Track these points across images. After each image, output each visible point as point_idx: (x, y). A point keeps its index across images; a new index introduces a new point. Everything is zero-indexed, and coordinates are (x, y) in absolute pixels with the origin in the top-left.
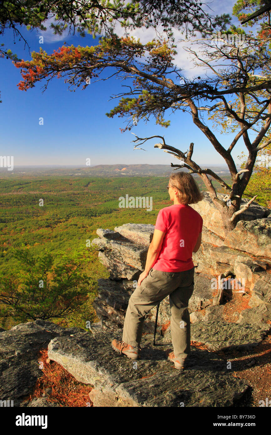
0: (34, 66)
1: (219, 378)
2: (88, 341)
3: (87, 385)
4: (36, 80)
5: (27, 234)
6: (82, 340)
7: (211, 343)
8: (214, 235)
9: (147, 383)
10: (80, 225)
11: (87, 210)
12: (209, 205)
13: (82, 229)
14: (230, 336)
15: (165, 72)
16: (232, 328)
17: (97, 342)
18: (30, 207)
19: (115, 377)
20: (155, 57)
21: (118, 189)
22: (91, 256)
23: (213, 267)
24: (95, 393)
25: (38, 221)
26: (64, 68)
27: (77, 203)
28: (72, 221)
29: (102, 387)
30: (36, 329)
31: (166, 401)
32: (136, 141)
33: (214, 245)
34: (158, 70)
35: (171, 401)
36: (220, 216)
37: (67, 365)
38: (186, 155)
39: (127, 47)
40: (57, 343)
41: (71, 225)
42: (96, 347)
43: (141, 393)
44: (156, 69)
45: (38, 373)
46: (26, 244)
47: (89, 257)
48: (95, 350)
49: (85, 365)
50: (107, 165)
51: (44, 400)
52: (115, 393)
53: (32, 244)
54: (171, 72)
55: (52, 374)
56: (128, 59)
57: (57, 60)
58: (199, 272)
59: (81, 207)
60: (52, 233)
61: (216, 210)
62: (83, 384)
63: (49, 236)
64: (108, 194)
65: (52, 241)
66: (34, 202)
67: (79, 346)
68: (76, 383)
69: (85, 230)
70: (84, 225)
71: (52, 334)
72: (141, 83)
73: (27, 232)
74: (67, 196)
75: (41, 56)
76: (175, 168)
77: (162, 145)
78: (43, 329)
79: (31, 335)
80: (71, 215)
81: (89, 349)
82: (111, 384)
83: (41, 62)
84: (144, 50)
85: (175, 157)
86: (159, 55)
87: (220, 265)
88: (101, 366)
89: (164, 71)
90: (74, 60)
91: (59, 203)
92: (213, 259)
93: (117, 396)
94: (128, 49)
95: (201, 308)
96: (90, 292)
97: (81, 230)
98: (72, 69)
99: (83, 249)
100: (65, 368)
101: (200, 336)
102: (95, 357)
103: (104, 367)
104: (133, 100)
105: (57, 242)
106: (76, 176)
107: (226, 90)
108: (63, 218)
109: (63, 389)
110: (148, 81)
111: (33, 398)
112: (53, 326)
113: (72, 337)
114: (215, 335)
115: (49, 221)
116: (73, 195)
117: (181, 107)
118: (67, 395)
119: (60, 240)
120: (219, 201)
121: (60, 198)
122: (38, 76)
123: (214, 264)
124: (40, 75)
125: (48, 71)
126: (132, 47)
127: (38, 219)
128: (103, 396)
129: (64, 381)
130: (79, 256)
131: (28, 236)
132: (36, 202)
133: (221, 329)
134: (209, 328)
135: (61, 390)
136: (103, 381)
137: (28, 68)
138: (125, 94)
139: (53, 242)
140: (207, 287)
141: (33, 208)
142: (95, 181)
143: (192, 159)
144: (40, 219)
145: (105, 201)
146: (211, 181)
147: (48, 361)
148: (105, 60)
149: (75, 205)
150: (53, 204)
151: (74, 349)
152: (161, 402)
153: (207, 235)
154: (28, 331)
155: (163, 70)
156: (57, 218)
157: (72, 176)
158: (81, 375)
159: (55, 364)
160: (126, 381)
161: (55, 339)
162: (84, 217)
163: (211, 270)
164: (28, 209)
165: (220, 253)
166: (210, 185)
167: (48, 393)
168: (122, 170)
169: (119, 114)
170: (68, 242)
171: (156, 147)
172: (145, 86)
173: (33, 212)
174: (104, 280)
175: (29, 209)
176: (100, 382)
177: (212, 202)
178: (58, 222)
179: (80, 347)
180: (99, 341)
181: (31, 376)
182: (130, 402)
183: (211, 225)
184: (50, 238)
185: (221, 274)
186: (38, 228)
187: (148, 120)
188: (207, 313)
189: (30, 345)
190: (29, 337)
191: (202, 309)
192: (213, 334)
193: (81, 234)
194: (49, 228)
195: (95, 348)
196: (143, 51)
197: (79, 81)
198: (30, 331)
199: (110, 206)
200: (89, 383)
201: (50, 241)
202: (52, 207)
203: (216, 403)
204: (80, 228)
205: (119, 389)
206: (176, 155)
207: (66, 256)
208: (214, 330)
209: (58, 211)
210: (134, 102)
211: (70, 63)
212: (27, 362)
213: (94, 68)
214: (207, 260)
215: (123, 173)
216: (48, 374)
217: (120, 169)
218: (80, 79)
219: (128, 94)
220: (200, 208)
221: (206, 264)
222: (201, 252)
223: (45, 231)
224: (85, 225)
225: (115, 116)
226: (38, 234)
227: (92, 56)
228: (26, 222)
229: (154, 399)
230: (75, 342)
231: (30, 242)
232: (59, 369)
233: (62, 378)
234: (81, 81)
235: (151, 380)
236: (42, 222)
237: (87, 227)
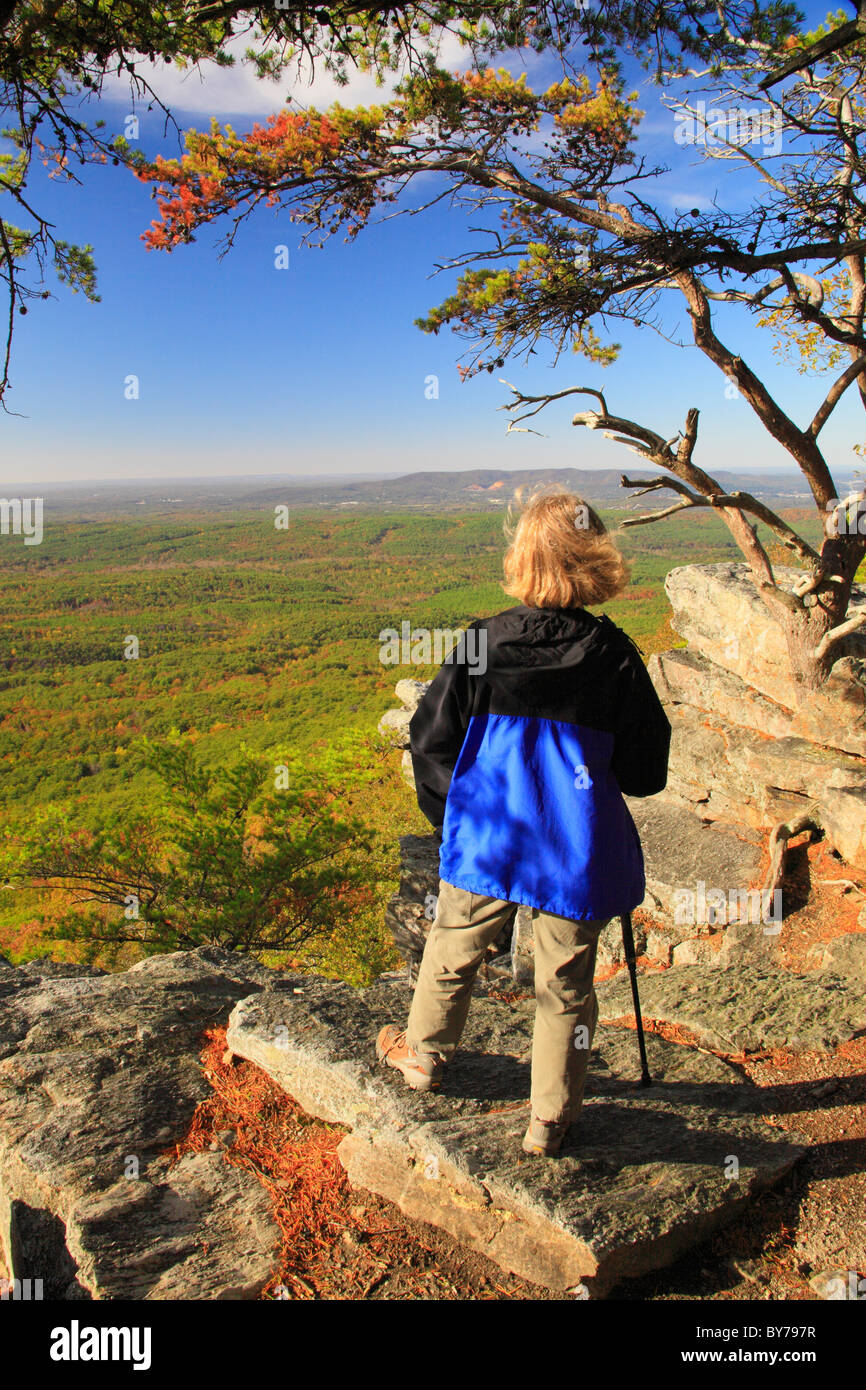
0: (192, 175)
1: (720, 1125)
2: (344, 1007)
3: (333, 1126)
4: (202, 220)
5: (190, 696)
6: (327, 1004)
7: (709, 1027)
8: (764, 703)
9: (500, 1124)
10: (355, 665)
11: (378, 617)
12: (748, 606)
13: (364, 678)
14: (772, 1010)
15: (609, 180)
16: (784, 987)
17: (368, 1011)
18: (197, 608)
19: (412, 1105)
20: (575, 135)
21: (478, 549)
22: (377, 765)
23: (755, 804)
24: (353, 1145)
25: (223, 654)
26: (287, 178)
27: (347, 594)
28: (330, 653)
29: (373, 1130)
30: (198, 972)
31: (552, 1176)
32: (513, 405)
33: (761, 733)
34: (586, 175)
35: (564, 1177)
36: (781, 642)
37: (280, 1069)
38: (674, 449)
39: (486, 106)
40: (255, 1011)
41: (328, 667)
42: (364, 1024)
43: (480, 1152)
44: (580, 171)
45: (198, 1089)
46: (184, 728)
47: (370, 767)
48: (361, 1031)
49: (327, 1070)
50: (443, 473)
51: (214, 1160)
52: (408, 1146)
53: (203, 728)
54: (627, 181)
55: (237, 1092)
56: (486, 143)
57: (264, 154)
58: (710, 818)
59: (360, 608)
60: (267, 691)
61: (772, 624)
62: (322, 1123)
63: (260, 703)
64: (447, 566)
65: (266, 716)
66: (210, 592)
67: (315, 1019)
68: (305, 1121)
69: (373, 684)
70: (370, 668)
71: (242, 986)
72: (529, 222)
73: (188, 688)
74: (312, 575)
75: (214, 145)
76: (636, 491)
77: (599, 417)
78: (218, 972)
79: (184, 986)
80: (329, 634)
81: (345, 1029)
82: (400, 1122)
83: (213, 164)
84: (538, 113)
85: (641, 453)
86: (587, 127)
87: (776, 797)
88: (374, 1075)
89: (606, 177)
90: (319, 154)
91: (289, 596)
92: (757, 777)
93: (412, 1156)
94: (488, 112)
95: (710, 927)
96: (387, 878)
97: (361, 682)
98: (311, 180)
99: (354, 743)
100: (275, 1079)
101: (679, 1004)
102: (359, 1049)
103: (383, 1079)
104: (500, 277)
105: (282, 719)
106: (344, 510)
107: (777, 250)
108: (300, 645)
109: (266, 1135)
110: (551, 212)
111: (184, 1151)
112: (248, 966)
113: (297, 995)
114: (725, 1003)
115: (257, 653)
116: (332, 572)
117: (631, 312)
118: (279, 1150)
119: (294, 714)
120: (778, 593)
121: (293, 580)
122: (206, 208)
123: (760, 793)
124: (211, 204)
125: (237, 191)
126: (502, 104)
127: (222, 649)
128: (375, 1154)
129: (270, 1114)
130: (340, 765)
131: (192, 702)
132: (218, 593)
133: (748, 989)
134: (712, 984)
135: (261, 1136)
136: (377, 1115)
137: (174, 182)
138: (481, 256)
139: (271, 719)
140: (733, 864)
141: (206, 612)
142: (402, 526)
143: (694, 461)
144: (229, 648)
145: (437, 591)
146: (754, 531)
147: (227, 1059)
148: (415, 150)
149: (338, 603)
150: (269, 599)
151: (300, 1026)
152: (536, 1176)
153: (743, 701)
154: (174, 975)
155: (600, 174)
156: (283, 645)
157: (329, 508)
158: (318, 1099)
159: (248, 1067)
160: (442, 1118)
161: (250, 998)
162: (368, 641)
163: (750, 812)
164: (190, 616)
165: (776, 760)
166: (753, 541)
167: (226, 1141)
168: (491, 488)
169: (455, 322)
170: (319, 722)
171: (581, 423)
172: (541, 231)
173: (208, 627)
174: (419, 839)
175: (194, 615)
176: (370, 1119)
177: (757, 598)
178: (285, 657)
179: (317, 1022)
180: (374, 1008)
181: (179, 1096)
182: (447, 1172)
183: (756, 671)
184: (260, 707)
185: (778, 826)
186: (224, 676)
187: (532, 351)
188: (726, 946)
189: (180, 1013)
190: (178, 993)
191: (713, 931)
192: (719, 1000)
193: (360, 694)
194: (259, 676)
195: (362, 1027)
196: (537, 116)
197: (334, 216)
198: (181, 976)
199: (451, 606)
200: (338, 1119)
201: (261, 719)
202: (268, 610)
203: (697, 1189)
204: (355, 676)
205: (420, 1134)
206: (643, 448)
207: (300, 764)
208: (725, 990)
209: (287, 623)
210: (504, 283)
211: (306, 162)
212: (169, 1059)
213: (381, 175)
214: (736, 782)
215: (495, 497)
216: (227, 1093)
217: (485, 487)
218: (339, 209)
219: (489, 255)
220: (722, 615)
221: (735, 794)
222: (721, 755)
223: (246, 687)
224: (373, 666)
225: (444, 328)
226: (222, 695)
227: (373, 138)
228: (186, 657)
229: (517, 1167)
230: (304, 1010)
231: (198, 721)
232: (257, 1079)
233: (265, 1106)
234: (341, 217)
235: (513, 1119)
236: (235, 656)
237: (377, 674)
